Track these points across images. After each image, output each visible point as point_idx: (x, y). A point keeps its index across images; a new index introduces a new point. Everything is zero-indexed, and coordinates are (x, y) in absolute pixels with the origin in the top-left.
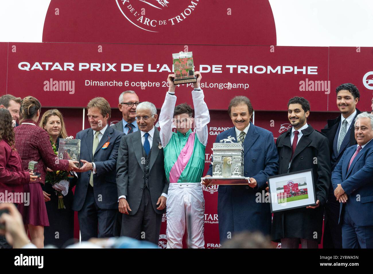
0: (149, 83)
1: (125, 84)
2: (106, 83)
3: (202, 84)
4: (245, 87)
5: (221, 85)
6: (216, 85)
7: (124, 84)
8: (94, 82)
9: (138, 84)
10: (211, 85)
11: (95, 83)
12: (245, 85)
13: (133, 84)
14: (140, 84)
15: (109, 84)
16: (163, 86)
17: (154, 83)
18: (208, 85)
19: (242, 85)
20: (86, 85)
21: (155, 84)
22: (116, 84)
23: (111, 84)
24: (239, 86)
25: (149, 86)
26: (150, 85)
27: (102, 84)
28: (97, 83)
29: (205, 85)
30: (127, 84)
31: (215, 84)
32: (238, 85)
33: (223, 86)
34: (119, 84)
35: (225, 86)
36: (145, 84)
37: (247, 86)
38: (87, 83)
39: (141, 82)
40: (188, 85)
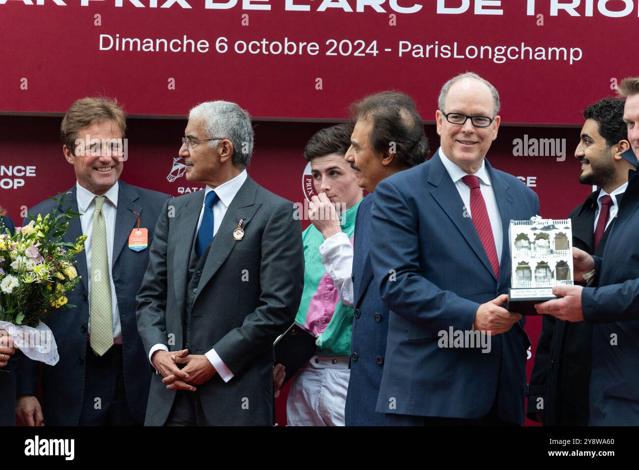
0: (286, 45)
1: (218, 45)
2: (162, 44)
3: (446, 54)
4: (572, 57)
5: (500, 50)
6: (486, 51)
7: (212, 45)
8: (124, 41)
9: (254, 47)
10: (472, 52)
11: (127, 43)
12: (572, 50)
13: (241, 47)
14: (261, 47)
15: (169, 46)
16: (328, 53)
17: (301, 45)
18: (461, 51)
19: (562, 53)
20: (101, 48)
21: (305, 48)
22: (189, 45)
23: (176, 46)
24: (554, 52)
25: (286, 52)
26: (290, 48)
27: (149, 45)
28: (135, 44)
29: (452, 51)
30: (222, 48)
31: (482, 49)
32: (550, 50)
33: (505, 54)
34: (199, 46)
35: (513, 53)
36: (276, 48)
37: (576, 54)
38: (106, 42)
39: (264, 42)
40: (401, 50)
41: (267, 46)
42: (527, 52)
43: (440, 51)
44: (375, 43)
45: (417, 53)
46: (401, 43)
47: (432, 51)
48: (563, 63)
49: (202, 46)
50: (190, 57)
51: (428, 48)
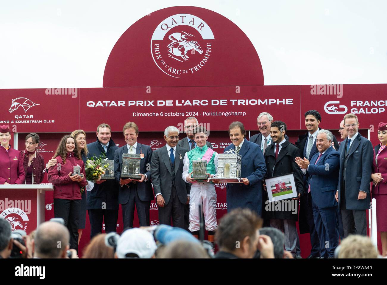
0: (177, 114)
1: (161, 114)
2: (148, 114)
3: (214, 115)
4: (243, 114)
5: (227, 113)
6: (223, 114)
7: (159, 114)
9: (169, 114)
10: (220, 114)
11: (140, 115)
12: (243, 113)
13: (166, 114)
14: (171, 114)
15: (149, 115)
16: (186, 115)
17: (180, 114)
18: (218, 114)
19: (241, 113)
20: (134, 116)
21: (181, 114)
22: (154, 114)
23: (151, 115)
24: (239, 113)
25: (177, 115)
26: (178, 114)
27: (145, 115)
28: (141, 114)
30: (162, 115)
31: (223, 113)
32: (238, 113)
33: (228, 114)
34: (156, 115)
35: (230, 114)
36: (174, 114)
37: (244, 114)
38: (135, 114)
39: (172, 113)
40: (204, 114)
41: (172, 114)
42: (233, 114)
43: (213, 114)
44: (197, 112)
45: (207, 115)
46: (204, 112)
47: (211, 114)
48: (242, 116)
49: (157, 115)
50: (154, 117)
51: (210, 113)
